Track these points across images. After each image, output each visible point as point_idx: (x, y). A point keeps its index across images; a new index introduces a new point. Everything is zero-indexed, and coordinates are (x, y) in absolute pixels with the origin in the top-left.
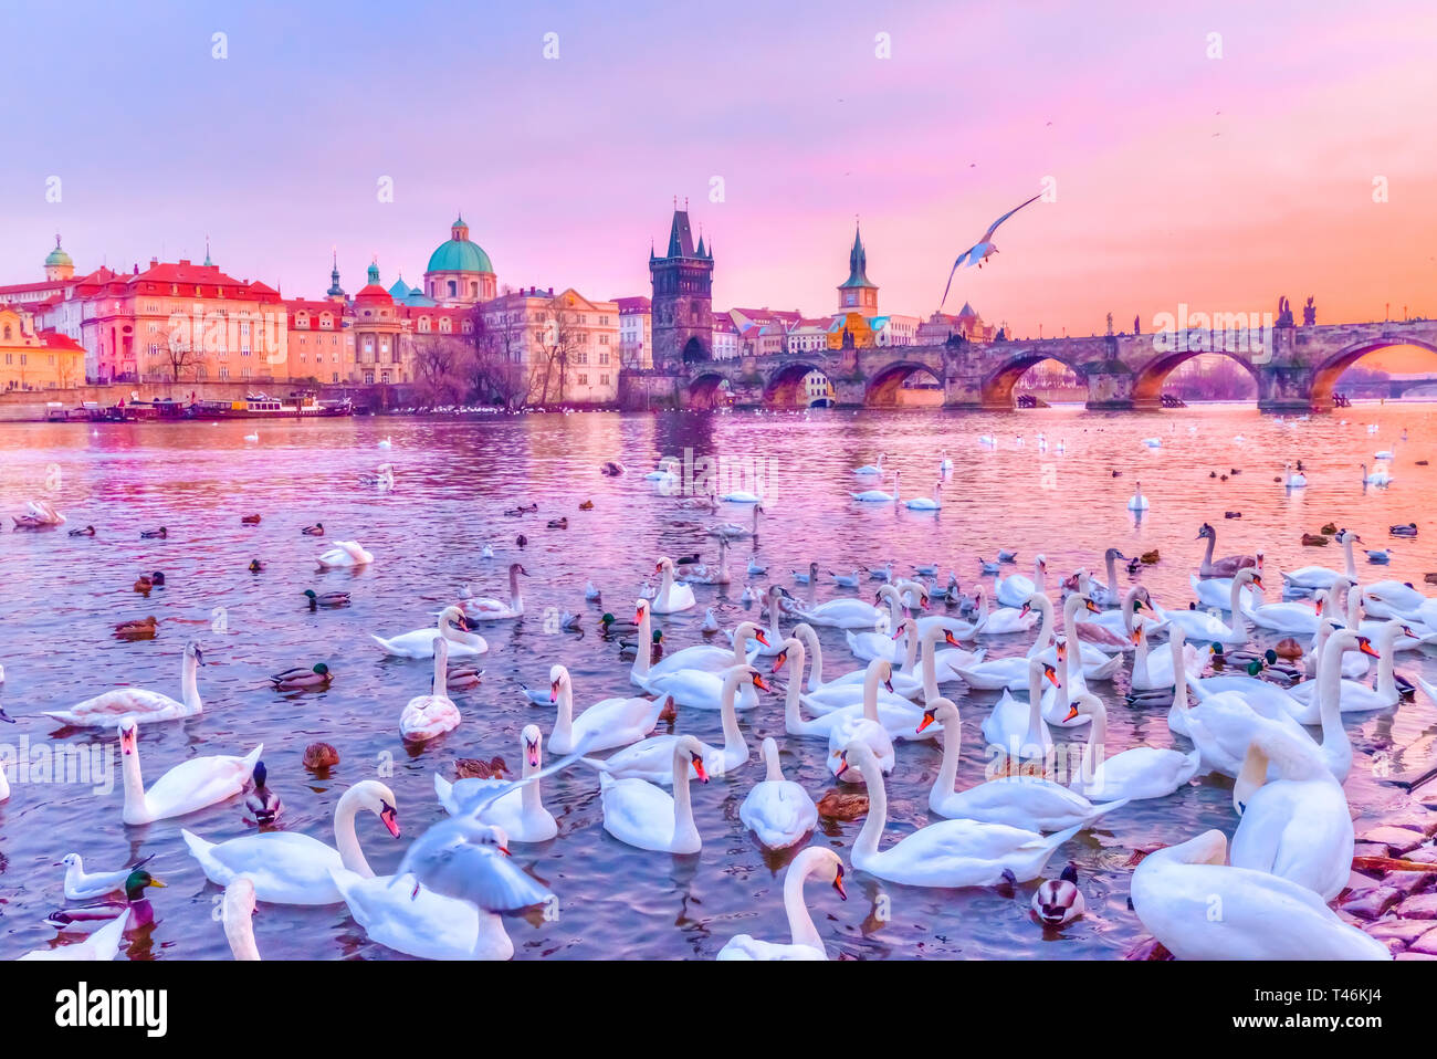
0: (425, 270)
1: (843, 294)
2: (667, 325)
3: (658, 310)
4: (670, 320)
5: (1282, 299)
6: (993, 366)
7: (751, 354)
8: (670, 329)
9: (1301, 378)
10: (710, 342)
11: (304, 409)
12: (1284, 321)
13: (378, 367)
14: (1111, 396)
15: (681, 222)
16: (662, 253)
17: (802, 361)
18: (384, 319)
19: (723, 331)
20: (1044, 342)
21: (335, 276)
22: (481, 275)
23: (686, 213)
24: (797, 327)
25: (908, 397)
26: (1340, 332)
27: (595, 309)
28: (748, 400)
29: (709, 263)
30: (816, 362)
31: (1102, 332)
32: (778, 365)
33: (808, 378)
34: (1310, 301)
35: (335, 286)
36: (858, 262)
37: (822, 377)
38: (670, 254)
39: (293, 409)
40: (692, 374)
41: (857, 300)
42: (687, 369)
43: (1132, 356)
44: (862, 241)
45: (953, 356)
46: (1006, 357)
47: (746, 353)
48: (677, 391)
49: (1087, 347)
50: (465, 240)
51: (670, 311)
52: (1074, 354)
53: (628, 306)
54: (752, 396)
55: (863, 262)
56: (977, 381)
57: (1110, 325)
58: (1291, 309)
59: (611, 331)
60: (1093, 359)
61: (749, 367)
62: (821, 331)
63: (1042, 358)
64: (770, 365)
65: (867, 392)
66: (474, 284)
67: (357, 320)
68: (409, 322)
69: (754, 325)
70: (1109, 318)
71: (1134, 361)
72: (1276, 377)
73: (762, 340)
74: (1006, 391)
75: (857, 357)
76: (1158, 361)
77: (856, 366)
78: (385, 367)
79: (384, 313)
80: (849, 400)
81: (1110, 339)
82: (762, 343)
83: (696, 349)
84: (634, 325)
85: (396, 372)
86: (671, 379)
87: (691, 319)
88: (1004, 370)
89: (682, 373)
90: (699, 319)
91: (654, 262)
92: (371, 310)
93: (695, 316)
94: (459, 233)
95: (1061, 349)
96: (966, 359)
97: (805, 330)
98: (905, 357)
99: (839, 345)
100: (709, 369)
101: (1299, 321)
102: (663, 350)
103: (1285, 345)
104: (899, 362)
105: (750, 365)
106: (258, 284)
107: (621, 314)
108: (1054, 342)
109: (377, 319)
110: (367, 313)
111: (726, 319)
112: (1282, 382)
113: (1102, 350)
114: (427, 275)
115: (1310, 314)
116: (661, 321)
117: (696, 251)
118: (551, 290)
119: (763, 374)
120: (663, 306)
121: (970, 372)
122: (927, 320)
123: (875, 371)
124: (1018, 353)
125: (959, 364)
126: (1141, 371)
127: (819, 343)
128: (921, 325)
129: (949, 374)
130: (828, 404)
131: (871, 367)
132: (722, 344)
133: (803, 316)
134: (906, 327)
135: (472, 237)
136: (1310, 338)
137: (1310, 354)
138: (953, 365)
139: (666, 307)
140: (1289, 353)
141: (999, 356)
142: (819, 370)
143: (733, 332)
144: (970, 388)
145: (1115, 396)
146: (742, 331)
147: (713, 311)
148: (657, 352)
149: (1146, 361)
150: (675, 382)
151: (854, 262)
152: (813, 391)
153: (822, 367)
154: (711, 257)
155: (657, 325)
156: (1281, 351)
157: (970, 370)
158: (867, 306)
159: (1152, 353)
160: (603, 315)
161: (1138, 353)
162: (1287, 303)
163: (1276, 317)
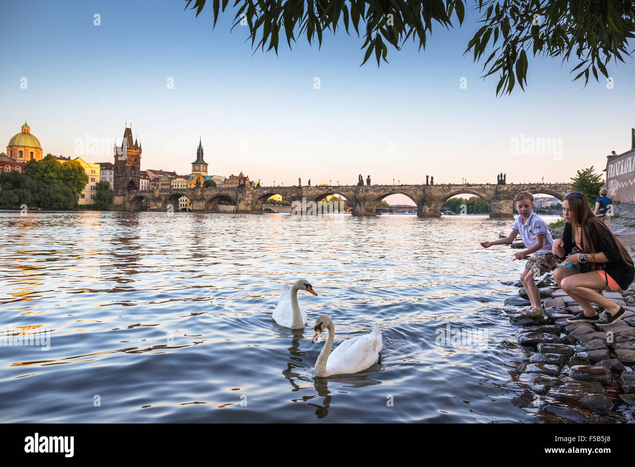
0: (8, 145)
1: (194, 166)
2: (120, 175)
3: (117, 169)
4: (122, 173)
5: (360, 175)
6: (256, 196)
7: (157, 188)
8: (122, 177)
9: (366, 204)
10: (139, 183)
12: (361, 182)
15: (128, 133)
16: (119, 145)
17: (178, 192)
19: (143, 179)
20: (275, 188)
22: (35, 149)
23: (130, 129)
24: (175, 178)
25: (222, 207)
26: (379, 188)
27: (90, 167)
28: (156, 207)
29: (140, 150)
30: (184, 193)
31: (297, 185)
32: (168, 193)
33: (183, 198)
34: (369, 177)
36: (200, 153)
37: (186, 198)
38: (123, 145)
40: (131, 196)
41: (200, 168)
42: (129, 193)
43: (308, 194)
44: (202, 145)
45: (240, 192)
46: (261, 193)
47: (155, 188)
48: (124, 203)
49: (292, 190)
50: (28, 133)
51: (122, 169)
52: (287, 193)
53: (104, 166)
54: (157, 206)
55: (202, 154)
56: (249, 202)
57: (300, 182)
58: (363, 179)
59: (96, 176)
60: (293, 195)
61: (156, 194)
62: (185, 180)
63: (274, 194)
64: (166, 193)
65: (205, 205)
66: (32, 153)
68: (0, 167)
69: (157, 177)
70: (300, 180)
74: (260, 206)
75: (202, 191)
76: (317, 196)
77: (201, 195)
80: (198, 208)
81: (300, 187)
82: (160, 184)
83: (133, 185)
84: (105, 174)
86: (122, 197)
87: (131, 173)
88: (260, 198)
89: (126, 195)
90: (135, 173)
93: (133, 172)
94: (26, 130)
95: (281, 191)
96: (245, 193)
97: (178, 179)
98: (221, 191)
99: (194, 187)
100: (139, 194)
101: (365, 183)
102: (119, 185)
103: (361, 192)
104: (219, 194)
107: (101, 169)
108: (279, 188)
111: (145, 174)
113: (297, 191)
114: (9, 147)
115: (369, 181)
116: (118, 173)
117: (134, 144)
119: (162, 197)
120: (119, 167)
121: (247, 199)
122: (228, 178)
123: (209, 197)
124: (265, 192)
127: (184, 185)
128: (226, 179)
129: (238, 199)
130: (187, 210)
131: (207, 195)
132: (143, 183)
133: (177, 174)
134: (219, 180)
135: (31, 132)
136: (369, 190)
137: (369, 195)
138: (240, 195)
140: (362, 195)
141: (259, 193)
143: (148, 179)
144: (247, 205)
146: (152, 179)
147: (141, 170)
148: (116, 186)
150: (124, 199)
151: (198, 153)
152: (181, 204)
153: (187, 195)
154: (140, 147)
155: (116, 175)
156: (360, 194)
157: (247, 198)
158: (203, 171)
159: (315, 194)
160: (93, 169)
161: (310, 193)
162: (362, 177)
163: (358, 182)
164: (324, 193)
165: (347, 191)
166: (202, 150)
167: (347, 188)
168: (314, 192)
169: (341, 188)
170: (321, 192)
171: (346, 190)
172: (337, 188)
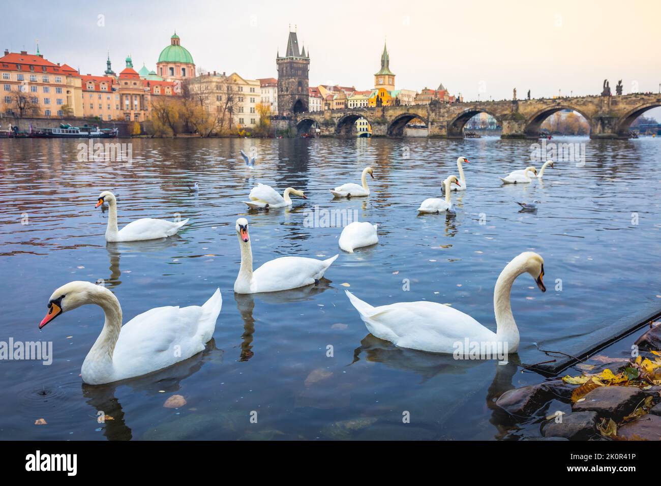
0: (157, 61)
1: (377, 78)
2: (285, 93)
3: (281, 85)
4: (287, 90)
5: (605, 81)
6: (454, 116)
7: (329, 109)
8: (287, 95)
9: (613, 123)
10: (308, 103)
11: (92, 133)
12: (607, 92)
13: (132, 112)
14: (514, 132)
15: (293, 38)
16: (283, 55)
17: (355, 113)
18: (135, 87)
19: (314, 97)
20: (481, 103)
21: (109, 64)
22: (187, 64)
23: (296, 33)
24: (353, 95)
25: (410, 132)
26: (635, 98)
27: (248, 84)
28: (327, 133)
29: (307, 61)
30: (362, 113)
32: (342, 115)
33: (358, 121)
34: (620, 82)
35: (109, 69)
36: (385, 62)
37: (365, 121)
38: (287, 55)
39: (87, 133)
40: (298, 119)
41: (384, 81)
42: (296, 116)
43: (526, 111)
44: (387, 50)
45: (433, 111)
46: (460, 112)
47: (326, 108)
48: (290, 127)
49: (502, 106)
50: (178, 45)
51: (287, 86)
52: (495, 110)
53: (265, 83)
54: (329, 131)
55: (388, 61)
56: (445, 124)
57: (515, 95)
58: (610, 86)
59: (256, 95)
60: (505, 112)
61: (327, 116)
62: (365, 98)
63: (479, 112)
64: (339, 115)
65: (388, 129)
66: (184, 69)
67: (120, 87)
68: (149, 88)
69: (331, 93)
70: (515, 91)
71: (526, 114)
72: (600, 122)
73: (335, 102)
74: (460, 129)
75: (383, 111)
76: (539, 114)
77: (383, 116)
78: (136, 112)
79: (135, 84)
80: (379, 133)
81: (515, 102)
82: (335, 103)
83: (300, 106)
84: (268, 93)
85: (142, 115)
86: (287, 122)
87: (298, 90)
88: (459, 118)
89: (293, 118)
90: (302, 90)
91: (279, 59)
92: (128, 82)
93: (300, 88)
94: (175, 41)
95: (489, 107)
96: (440, 112)
97: (357, 97)
98: (408, 111)
99: (374, 105)
100: (307, 117)
102: (283, 106)
103: (606, 106)
104: (405, 114)
105: (328, 114)
106: (65, 65)
107: (261, 87)
108: (488, 103)
109: (131, 87)
110: (126, 84)
111: (316, 91)
112: (603, 125)
113: (510, 108)
114: (158, 64)
115: (619, 89)
116: (282, 91)
117: (301, 54)
118: (224, 73)
119: (335, 120)
120: (283, 83)
122: (420, 92)
123: (393, 118)
124: (466, 109)
125: (436, 115)
126: (530, 118)
127: (364, 104)
128: (417, 95)
129: (430, 120)
130: (368, 136)
131: (391, 116)
132: (314, 104)
133: (356, 90)
134: (409, 96)
135: (182, 44)
136: (619, 102)
137: (619, 110)
138: (433, 115)
139: (285, 84)
140: (607, 110)
141: (457, 111)
142: (365, 118)
143: (320, 97)
144: (442, 127)
145: (516, 132)
146: (325, 97)
147: (309, 86)
148: (280, 107)
149: (533, 113)
150: (289, 123)
151: (383, 62)
152: (361, 129)
153: (365, 116)
154: (308, 57)
155: (280, 93)
156: (604, 108)
157: (441, 118)
158: (389, 85)
159: (536, 110)
160: (252, 87)
161: (529, 109)
162: (608, 83)
163: (602, 90)
164: (549, 109)
165: (584, 104)
166: (388, 56)
167: (584, 100)
168: (534, 108)
169: (576, 100)
170: (544, 107)
171: (582, 102)
172: (570, 100)
